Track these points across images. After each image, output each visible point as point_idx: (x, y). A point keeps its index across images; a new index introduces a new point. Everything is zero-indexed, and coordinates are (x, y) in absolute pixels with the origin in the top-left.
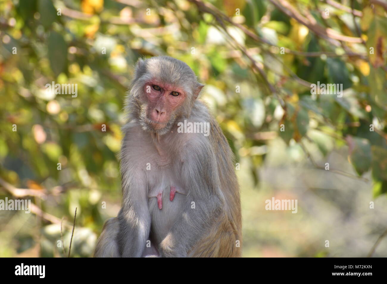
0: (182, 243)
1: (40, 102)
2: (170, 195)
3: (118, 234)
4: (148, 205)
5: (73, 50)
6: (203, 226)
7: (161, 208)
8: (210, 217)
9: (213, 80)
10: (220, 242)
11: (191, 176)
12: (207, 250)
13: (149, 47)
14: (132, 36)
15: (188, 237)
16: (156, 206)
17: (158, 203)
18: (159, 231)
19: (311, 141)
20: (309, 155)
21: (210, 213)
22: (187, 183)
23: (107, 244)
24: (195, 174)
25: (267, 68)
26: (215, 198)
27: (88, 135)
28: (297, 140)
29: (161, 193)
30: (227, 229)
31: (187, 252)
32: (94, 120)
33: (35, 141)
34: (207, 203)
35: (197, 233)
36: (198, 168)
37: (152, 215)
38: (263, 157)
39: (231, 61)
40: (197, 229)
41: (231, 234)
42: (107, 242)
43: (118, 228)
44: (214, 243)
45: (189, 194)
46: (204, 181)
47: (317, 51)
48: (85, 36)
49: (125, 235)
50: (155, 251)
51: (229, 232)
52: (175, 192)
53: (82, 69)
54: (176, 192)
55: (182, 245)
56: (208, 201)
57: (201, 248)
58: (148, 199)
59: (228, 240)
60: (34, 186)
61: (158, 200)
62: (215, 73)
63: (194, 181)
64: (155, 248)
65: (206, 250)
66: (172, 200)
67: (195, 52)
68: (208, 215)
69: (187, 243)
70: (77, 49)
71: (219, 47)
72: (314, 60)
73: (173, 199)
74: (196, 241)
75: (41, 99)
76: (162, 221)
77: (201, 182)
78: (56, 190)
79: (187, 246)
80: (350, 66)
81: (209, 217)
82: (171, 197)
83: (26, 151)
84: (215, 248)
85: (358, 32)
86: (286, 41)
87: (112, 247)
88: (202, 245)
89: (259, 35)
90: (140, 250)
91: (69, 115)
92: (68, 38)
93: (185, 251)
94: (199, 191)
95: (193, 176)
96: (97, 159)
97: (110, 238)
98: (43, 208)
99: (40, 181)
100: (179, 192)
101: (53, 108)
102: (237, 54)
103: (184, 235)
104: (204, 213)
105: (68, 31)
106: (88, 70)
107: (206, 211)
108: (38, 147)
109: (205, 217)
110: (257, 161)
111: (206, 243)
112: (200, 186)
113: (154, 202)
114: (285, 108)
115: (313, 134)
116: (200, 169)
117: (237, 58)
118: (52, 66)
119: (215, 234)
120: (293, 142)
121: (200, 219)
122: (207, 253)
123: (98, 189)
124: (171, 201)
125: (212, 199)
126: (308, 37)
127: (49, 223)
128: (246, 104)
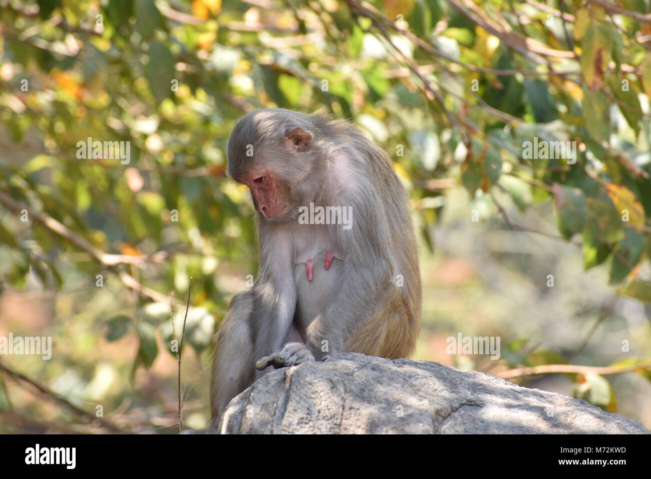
0: (337, 327)
1: (136, 136)
2: (326, 261)
3: (251, 314)
4: (294, 274)
5: (181, 67)
6: (367, 303)
7: (311, 279)
8: (377, 290)
9: (370, 108)
10: (388, 325)
11: (349, 235)
12: (370, 337)
13: (283, 62)
14: (261, 47)
15: (346, 318)
16: (305, 275)
17: (308, 272)
18: (307, 310)
19: (503, 190)
20: (501, 210)
21: (376, 284)
22: (344, 245)
23: (235, 327)
24: (355, 232)
25: (444, 92)
26: (384, 262)
27: (202, 181)
28: (485, 190)
29: (312, 258)
30: (396, 309)
31: (343, 338)
32: (210, 162)
33: (128, 189)
34: (372, 271)
35: (358, 313)
36: (359, 224)
37: (297, 289)
38: (438, 211)
39: (394, 82)
40: (359, 307)
41: (402, 315)
42: (235, 325)
43: (251, 306)
44: (379, 327)
45: (347, 259)
46: (367, 240)
47: (511, 68)
48: (198, 47)
49: (261, 315)
50: (299, 337)
51: (400, 312)
52: (331, 257)
53: (193, 93)
54: (334, 258)
55: (337, 328)
56: (374, 267)
57: (362, 333)
58: (294, 266)
59: (398, 323)
60: (129, 250)
61: (308, 268)
62: (373, 97)
63: (354, 242)
64: (300, 332)
65: (368, 335)
66: (327, 268)
67: (346, 70)
68: (373, 287)
69: (344, 327)
70: (187, 66)
71: (379, 61)
72: (507, 80)
73: (329, 268)
74: (356, 324)
75: (137, 132)
76: (311, 296)
77: (363, 242)
78: (160, 257)
79: (343, 330)
80: (552, 90)
81: (375, 290)
82: (327, 264)
83: (118, 202)
84: (381, 333)
85: (569, 43)
86: (471, 55)
87: (241, 332)
88: (363, 330)
89: (435, 47)
90: (280, 337)
91: (175, 154)
92: (175, 49)
93: (342, 337)
94: (361, 255)
95: (352, 234)
96: (213, 213)
97: (240, 319)
98: (142, 281)
99: (134, 243)
100: (338, 258)
101: (154, 144)
102: (404, 72)
103: (340, 315)
104: (368, 285)
105: (175, 41)
106: (201, 94)
107: (371, 282)
108: (134, 195)
109: (370, 290)
110: (430, 217)
111: (369, 327)
112: (362, 249)
113: (301, 270)
114: (469, 146)
115: (507, 181)
116: (360, 223)
117: (405, 78)
118: (152, 87)
119: (381, 314)
120: (479, 193)
121: (363, 293)
122: (370, 340)
123: (214, 255)
124: (327, 270)
125: (379, 264)
126: (499, 49)
127: (151, 300)
128: (414, 139)
